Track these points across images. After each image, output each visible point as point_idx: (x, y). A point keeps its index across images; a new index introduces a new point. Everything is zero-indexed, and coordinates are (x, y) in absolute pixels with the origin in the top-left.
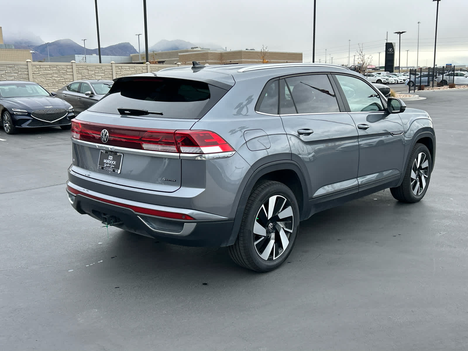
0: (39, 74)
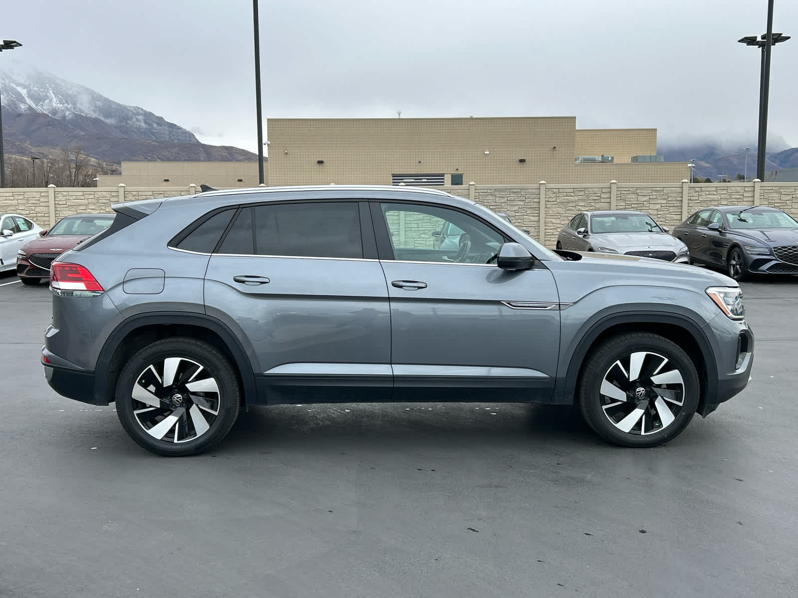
0: (556, 201)
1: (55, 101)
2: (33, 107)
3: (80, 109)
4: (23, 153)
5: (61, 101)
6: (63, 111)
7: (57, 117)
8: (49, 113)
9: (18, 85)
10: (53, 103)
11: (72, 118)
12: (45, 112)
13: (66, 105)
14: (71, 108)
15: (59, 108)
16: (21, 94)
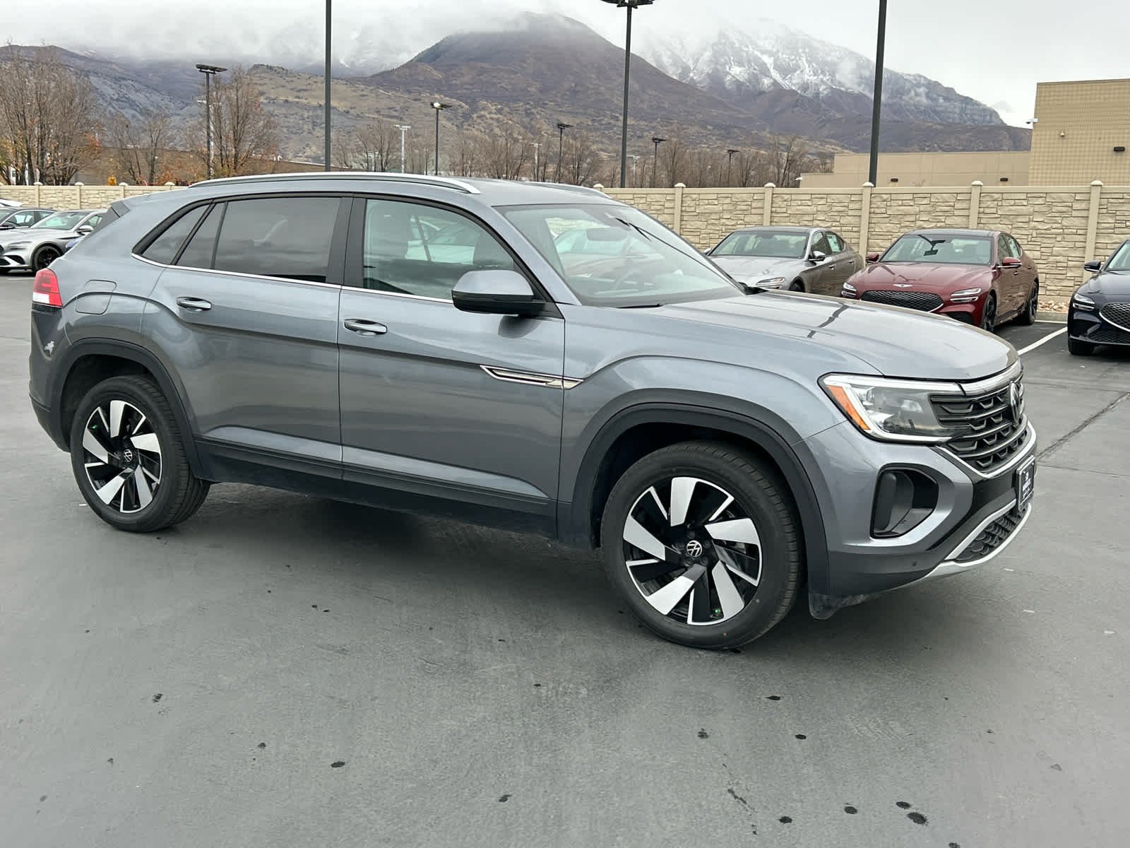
1: (808, 72)
2: (779, 82)
3: (839, 83)
4: (760, 145)
5: (815, 71)
6: (816, 84)
7: (809, 94)
8: (799, 89)
9: (763, 52)
10: (805, 76)
11: (827, 95)
12: (794, 88)
13: (821, 76)
14: (828, 80)
15: (811, 83)
16: (766, 65)
